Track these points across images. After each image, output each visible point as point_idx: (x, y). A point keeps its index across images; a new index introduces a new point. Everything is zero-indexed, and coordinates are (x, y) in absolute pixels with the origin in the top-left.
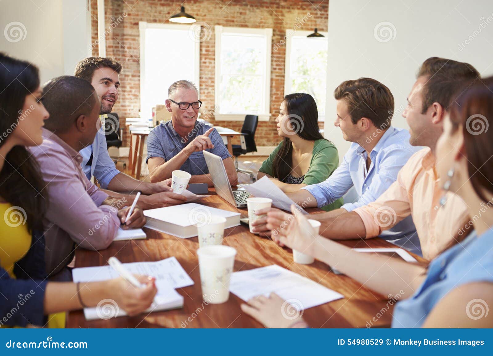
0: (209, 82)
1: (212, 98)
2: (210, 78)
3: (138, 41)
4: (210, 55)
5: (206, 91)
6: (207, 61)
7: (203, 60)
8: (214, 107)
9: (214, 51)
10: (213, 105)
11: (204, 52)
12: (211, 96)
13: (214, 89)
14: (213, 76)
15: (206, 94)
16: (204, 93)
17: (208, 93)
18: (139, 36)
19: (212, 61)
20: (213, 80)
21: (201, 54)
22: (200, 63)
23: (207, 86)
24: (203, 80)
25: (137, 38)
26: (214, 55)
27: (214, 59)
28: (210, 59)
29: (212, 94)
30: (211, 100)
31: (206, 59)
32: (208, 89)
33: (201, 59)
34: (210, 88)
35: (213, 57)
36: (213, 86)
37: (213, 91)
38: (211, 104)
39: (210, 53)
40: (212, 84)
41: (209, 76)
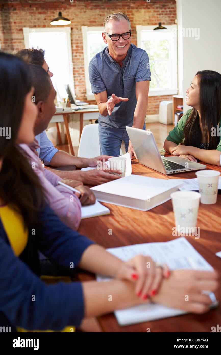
0: (81, 71)
1: (83, 83)
2: (81, 68)
3: (24, 43)
4: (80, 50)
5: (79, 78)
6: (78, 54)
7: (75, 54)
8: (85, 90)
9: (82, 47)
10: (84, 89)
11: (75, 48)
12: (83, 82)
13: (84, 76)
14: (83, 66)
15: (79, 81)
16: (77, 80)
17: (80, 79)
18: (23, 39)
19: (81, 54)
20: (83, 69)
21: (72, 50)
22: (73, 56)
23: (79, 74)
24: (76, 70)
25: (22, 41)
26: (82, 49)
27: (83, 53)
28: (80, 53)
29: (83, 80)
30: (83, 85)
31: (76, 53)
32: (80, 77)
33: (73, 53)
34: (82, 76)
35: (82, 51)
36: (84, 74)
37: (84, 78)
38: (83, 88)
39: (79, 48)
40: (83, 72)
41: (80, 66)
